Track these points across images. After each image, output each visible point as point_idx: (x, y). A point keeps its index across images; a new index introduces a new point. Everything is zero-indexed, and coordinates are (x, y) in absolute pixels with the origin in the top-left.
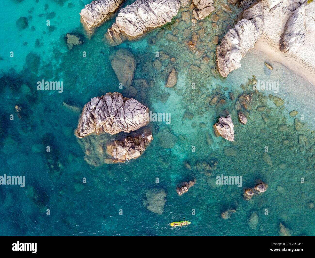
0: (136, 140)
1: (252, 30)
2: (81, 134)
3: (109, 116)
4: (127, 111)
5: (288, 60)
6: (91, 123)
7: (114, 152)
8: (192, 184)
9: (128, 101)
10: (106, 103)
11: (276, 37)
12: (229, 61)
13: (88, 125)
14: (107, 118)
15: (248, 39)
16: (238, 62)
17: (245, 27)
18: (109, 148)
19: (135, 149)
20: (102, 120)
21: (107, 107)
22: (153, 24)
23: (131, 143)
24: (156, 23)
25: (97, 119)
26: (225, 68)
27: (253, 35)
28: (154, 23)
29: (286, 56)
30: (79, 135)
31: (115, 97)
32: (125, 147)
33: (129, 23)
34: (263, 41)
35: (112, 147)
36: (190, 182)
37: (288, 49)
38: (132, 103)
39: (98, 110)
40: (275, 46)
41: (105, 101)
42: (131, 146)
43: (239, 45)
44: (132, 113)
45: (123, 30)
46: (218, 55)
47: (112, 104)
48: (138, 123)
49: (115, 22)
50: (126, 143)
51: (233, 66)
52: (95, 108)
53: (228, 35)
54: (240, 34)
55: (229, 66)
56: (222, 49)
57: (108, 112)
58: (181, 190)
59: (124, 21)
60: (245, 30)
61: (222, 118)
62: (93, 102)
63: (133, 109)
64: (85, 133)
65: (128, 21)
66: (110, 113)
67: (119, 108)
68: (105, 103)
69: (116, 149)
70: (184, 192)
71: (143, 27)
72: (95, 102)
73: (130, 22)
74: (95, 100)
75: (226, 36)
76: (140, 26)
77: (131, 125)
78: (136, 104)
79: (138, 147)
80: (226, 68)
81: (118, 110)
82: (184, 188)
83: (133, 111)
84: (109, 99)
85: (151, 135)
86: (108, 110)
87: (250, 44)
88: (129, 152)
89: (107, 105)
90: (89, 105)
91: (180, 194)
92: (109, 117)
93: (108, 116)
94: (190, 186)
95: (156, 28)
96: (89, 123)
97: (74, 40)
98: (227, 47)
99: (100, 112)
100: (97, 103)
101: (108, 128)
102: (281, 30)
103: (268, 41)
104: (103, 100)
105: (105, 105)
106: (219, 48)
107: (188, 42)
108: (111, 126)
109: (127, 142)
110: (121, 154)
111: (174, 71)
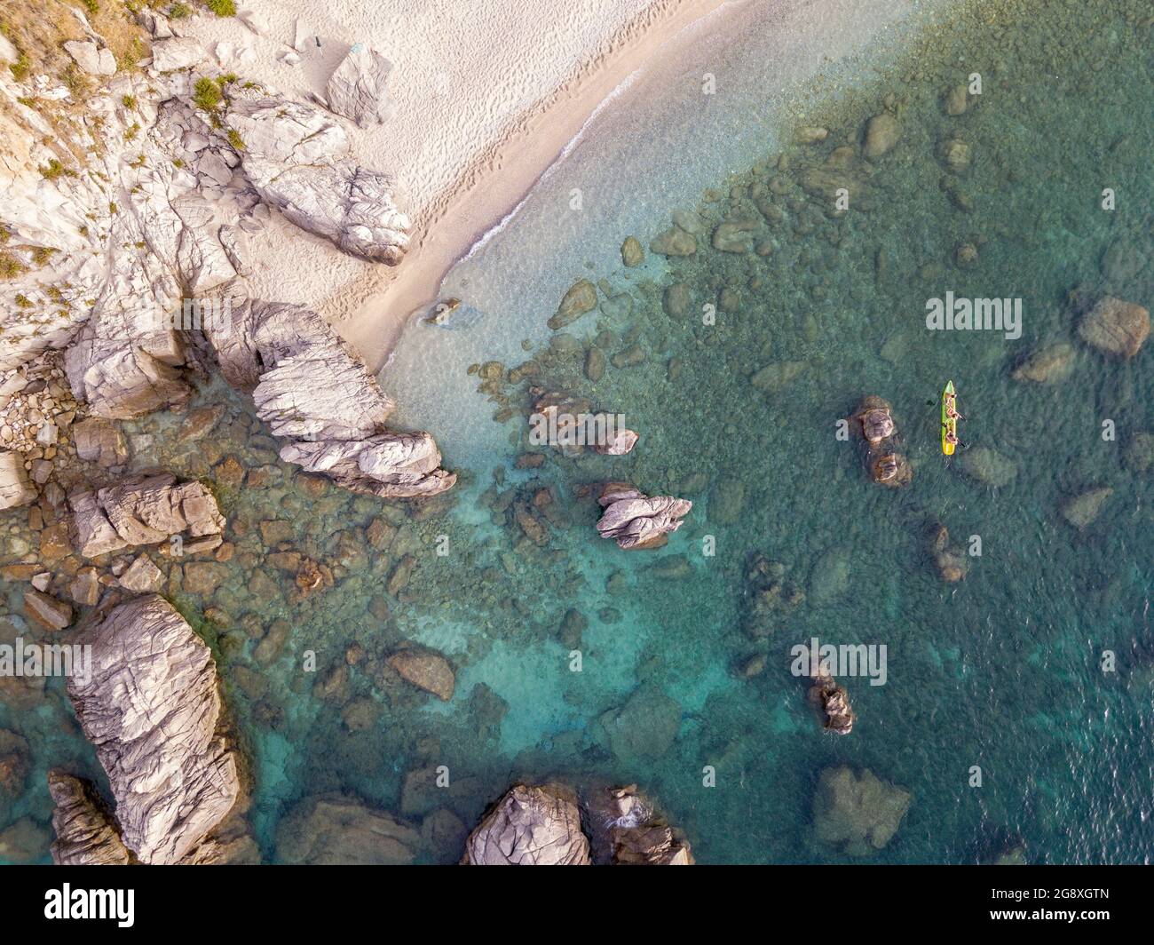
1: (298, 373)
5: (436, 239)
11: (342, 268)
12: (397, 476)
15: (330, 395)
17: (284, 403)
22: (207, 717)
24: (204, 706)
27: (318, 372)
28: (204, 715)
29: (421, 243)
33: (184, 825)
34: (347, 316)
37: (395, 249)
40: (375, 278)
45: (204, 834)
46: (369, 491)
54: (305, 431)
55: (419, 477)
58: (839, 722)
59: (172, 841)
60: (294, 407)
65: (173, 829)
70: (846, 710)
71: (210, 757)
73: (179, 822)
76: (205, 774)
80: (421, 485)
82: (831, 707)
87: (351, 386)
91: (849, 728)
95: (223, 701)
102: (321, 249)
103: (351, 301)
106: (340, 483)
107: (300, 590)
111: (396, 661)
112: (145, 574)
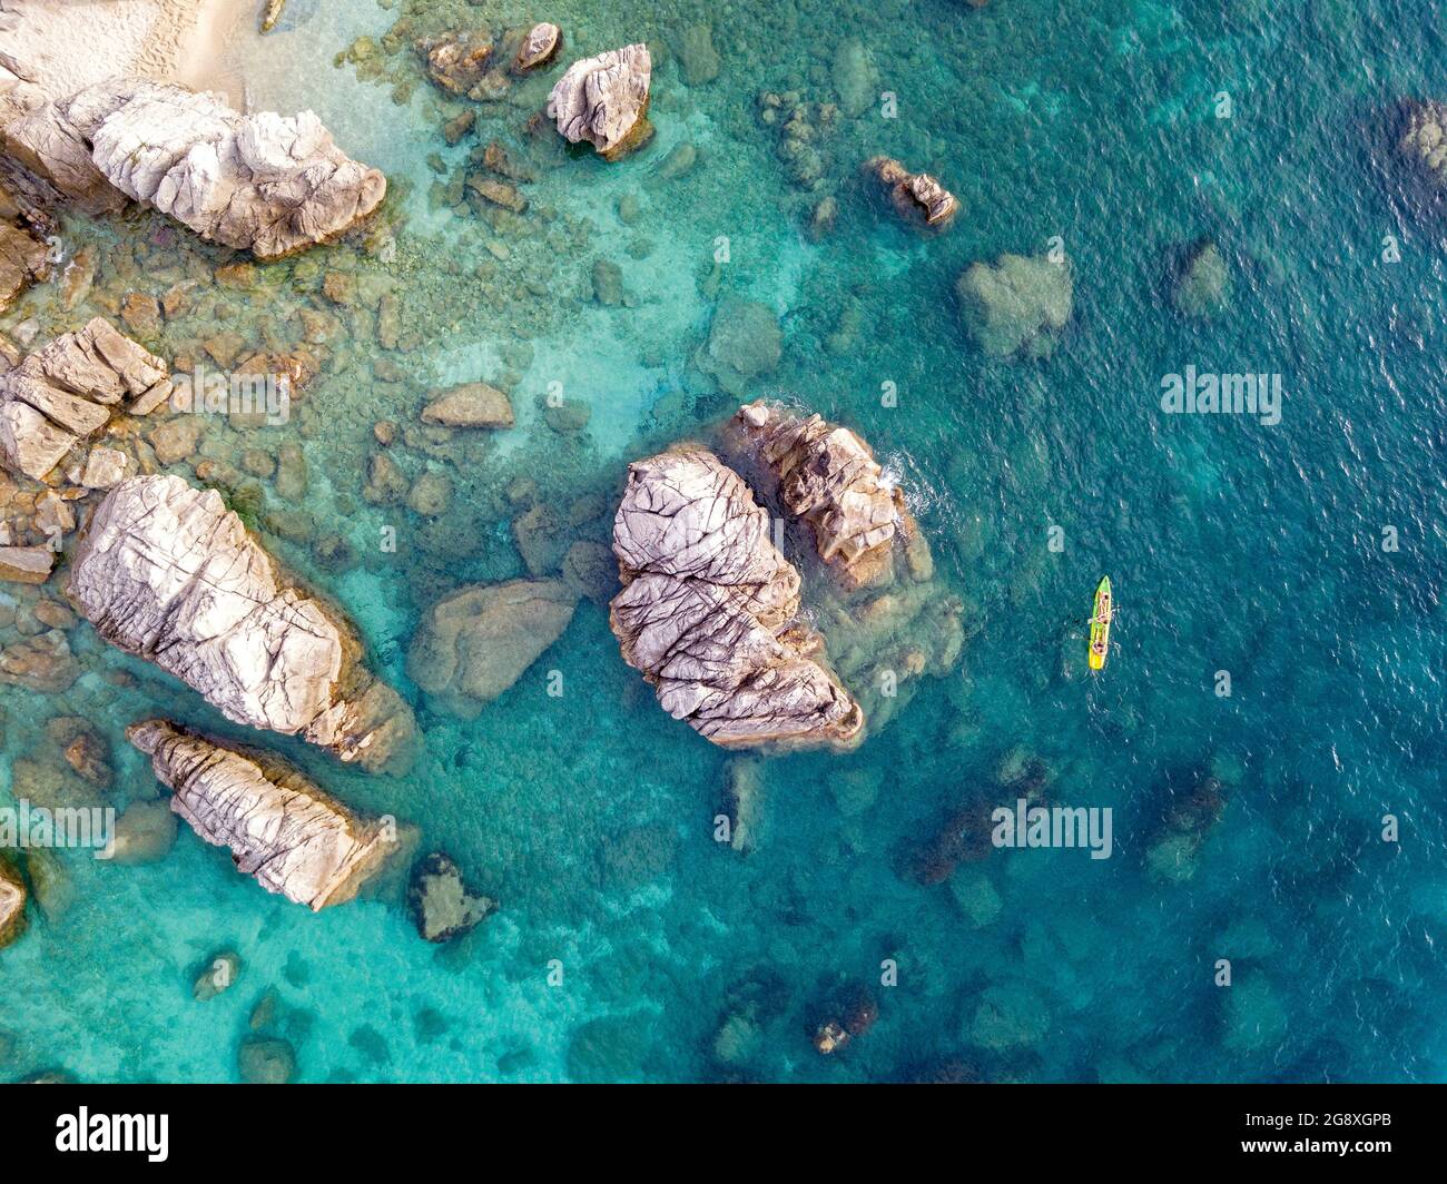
0: (789, 464)
1: (133, 119)
2: (842, 706)
3: (720, 609)
4: (675, 539)
6: (778, 679)
7: (873, 543)
8: (894, 169)
9: (629, 559)
10: (673, 646)
12: (303, 175)
13: (792, 686)
14: (734, 612)
15: (179, 121)
16: (294, 127)
17: (129, 144)
18: (861, 574)
19: (826, 452)
20: (745, 628)
21: (684, 635)
22: (255, 564)
23: (805, 480)
24: (245, 556)
25: (752, 655)
26: (342, 185)
27: (155, 109)
28: (250, 564)
30: (850, 719)
31: (633, 622)
32: (832, 499)
33: (280, 660)
34: (169, 66)
35: (853, 560)
36: (886, 177)
38: (632, 534)
39: (710, 665)
41: (665, 657)
42: (819, 474)
43: (215, 141)
44: (672, 515)
45: (325, 692)
46: (298, 242)
47: (665, 619)
48: (712, 477)
49: (300, 735)
50: (813, 501)
51: (320, 150)
52: (707, 683)
53: (191, 211)
54: (166, 157)
55: (328, 167)
56: (264, 228)
57: (705, 619)
58: (937, 202)
59: (278, 687)
60: (143, 143)
61: (564, 125)
62: (685, 703)
63: (657, 517)
64: (833, 694)
65: (271, 667)
66: (707, 610)
67: (673, 580)
68: (674, 652)
69: (855, 539)
70: (937, 188)
71: (280, 602)
72: (680, 695)
73: (273, 658)
74: (676, 701)
75: (200, 223)
76: (282, 615)
77: (729, 501)
78: (631, 516)
79: (811, 441)
80: (338, 176)
81: (686, 580)
82: (920, 192)
83: (662, 513)
84: (651, 643)
85: (742, 412)
86: (699, 625)
87: (200, 108)
88: (848, 475)
89: (680, 639)
90: (706, 716)
91: (950, 203)
92: (727, 605)
93: (724, 610)
94: (902, 173)
95: (271, 555)
96: (781, 685)
97: (446, 900)
98: (243, 204)
99: (717, 652)
100: (681, 684)
101: (774, 597)
103: (163, 49)
104: (662, 668)
105: (682, 646)
106: (264, 248)
108: (761, 585)
109: (810, 497)
110: (868, 509)
111: (433, 410)
112: (108, 464)
